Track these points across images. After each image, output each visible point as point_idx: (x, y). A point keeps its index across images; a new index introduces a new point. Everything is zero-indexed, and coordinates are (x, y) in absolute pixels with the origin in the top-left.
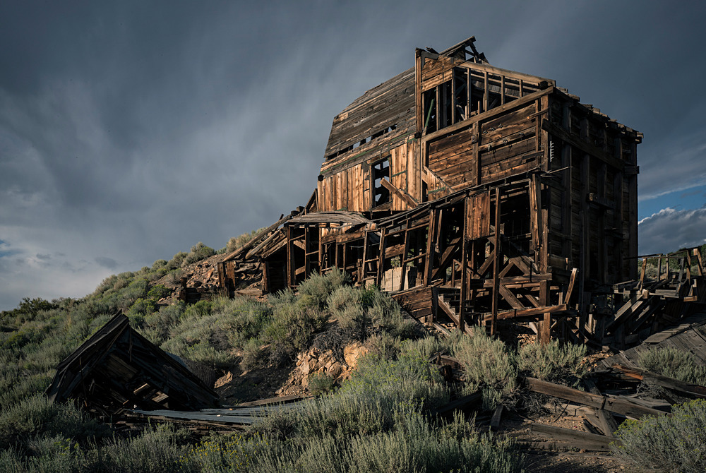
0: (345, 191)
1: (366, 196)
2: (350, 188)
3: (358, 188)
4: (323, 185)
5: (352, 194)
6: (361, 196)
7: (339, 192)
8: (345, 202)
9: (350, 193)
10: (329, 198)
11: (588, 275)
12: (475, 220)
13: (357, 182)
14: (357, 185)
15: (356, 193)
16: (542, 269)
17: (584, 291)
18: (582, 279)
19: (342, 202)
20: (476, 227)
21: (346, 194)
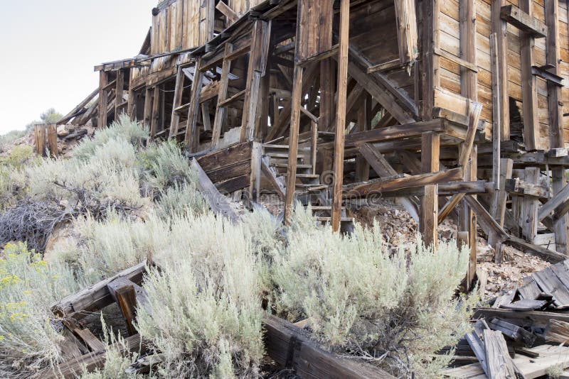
0: (179, 26)
1: (201, 29)
2: (185, 20)
3: (193, 19)
4: (158, 20)
5: (187, 29)
6: (196, 30)
7: (173, 26)
8: (179, 39)
9: (185, 27)
10: (163, 36)
11: (507, 132)
12: (311, 28)
13: (193, 11)
14: (193, 15)
15: (191, 27)
16: (426, 113)
17: (501, 157)
18: (497, 138)
19: (176, 39)
20: (313, 38)
21: (180, 29)
